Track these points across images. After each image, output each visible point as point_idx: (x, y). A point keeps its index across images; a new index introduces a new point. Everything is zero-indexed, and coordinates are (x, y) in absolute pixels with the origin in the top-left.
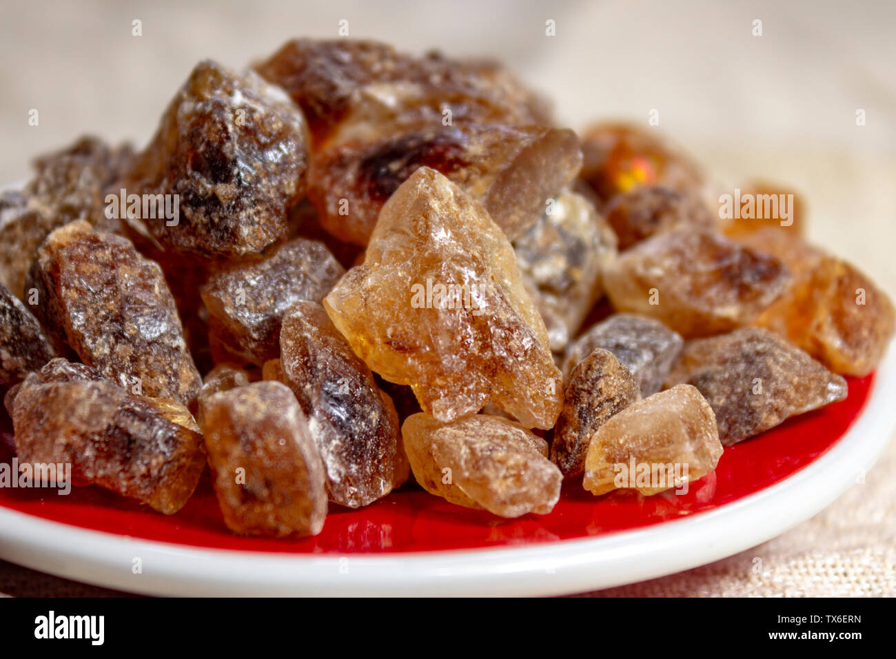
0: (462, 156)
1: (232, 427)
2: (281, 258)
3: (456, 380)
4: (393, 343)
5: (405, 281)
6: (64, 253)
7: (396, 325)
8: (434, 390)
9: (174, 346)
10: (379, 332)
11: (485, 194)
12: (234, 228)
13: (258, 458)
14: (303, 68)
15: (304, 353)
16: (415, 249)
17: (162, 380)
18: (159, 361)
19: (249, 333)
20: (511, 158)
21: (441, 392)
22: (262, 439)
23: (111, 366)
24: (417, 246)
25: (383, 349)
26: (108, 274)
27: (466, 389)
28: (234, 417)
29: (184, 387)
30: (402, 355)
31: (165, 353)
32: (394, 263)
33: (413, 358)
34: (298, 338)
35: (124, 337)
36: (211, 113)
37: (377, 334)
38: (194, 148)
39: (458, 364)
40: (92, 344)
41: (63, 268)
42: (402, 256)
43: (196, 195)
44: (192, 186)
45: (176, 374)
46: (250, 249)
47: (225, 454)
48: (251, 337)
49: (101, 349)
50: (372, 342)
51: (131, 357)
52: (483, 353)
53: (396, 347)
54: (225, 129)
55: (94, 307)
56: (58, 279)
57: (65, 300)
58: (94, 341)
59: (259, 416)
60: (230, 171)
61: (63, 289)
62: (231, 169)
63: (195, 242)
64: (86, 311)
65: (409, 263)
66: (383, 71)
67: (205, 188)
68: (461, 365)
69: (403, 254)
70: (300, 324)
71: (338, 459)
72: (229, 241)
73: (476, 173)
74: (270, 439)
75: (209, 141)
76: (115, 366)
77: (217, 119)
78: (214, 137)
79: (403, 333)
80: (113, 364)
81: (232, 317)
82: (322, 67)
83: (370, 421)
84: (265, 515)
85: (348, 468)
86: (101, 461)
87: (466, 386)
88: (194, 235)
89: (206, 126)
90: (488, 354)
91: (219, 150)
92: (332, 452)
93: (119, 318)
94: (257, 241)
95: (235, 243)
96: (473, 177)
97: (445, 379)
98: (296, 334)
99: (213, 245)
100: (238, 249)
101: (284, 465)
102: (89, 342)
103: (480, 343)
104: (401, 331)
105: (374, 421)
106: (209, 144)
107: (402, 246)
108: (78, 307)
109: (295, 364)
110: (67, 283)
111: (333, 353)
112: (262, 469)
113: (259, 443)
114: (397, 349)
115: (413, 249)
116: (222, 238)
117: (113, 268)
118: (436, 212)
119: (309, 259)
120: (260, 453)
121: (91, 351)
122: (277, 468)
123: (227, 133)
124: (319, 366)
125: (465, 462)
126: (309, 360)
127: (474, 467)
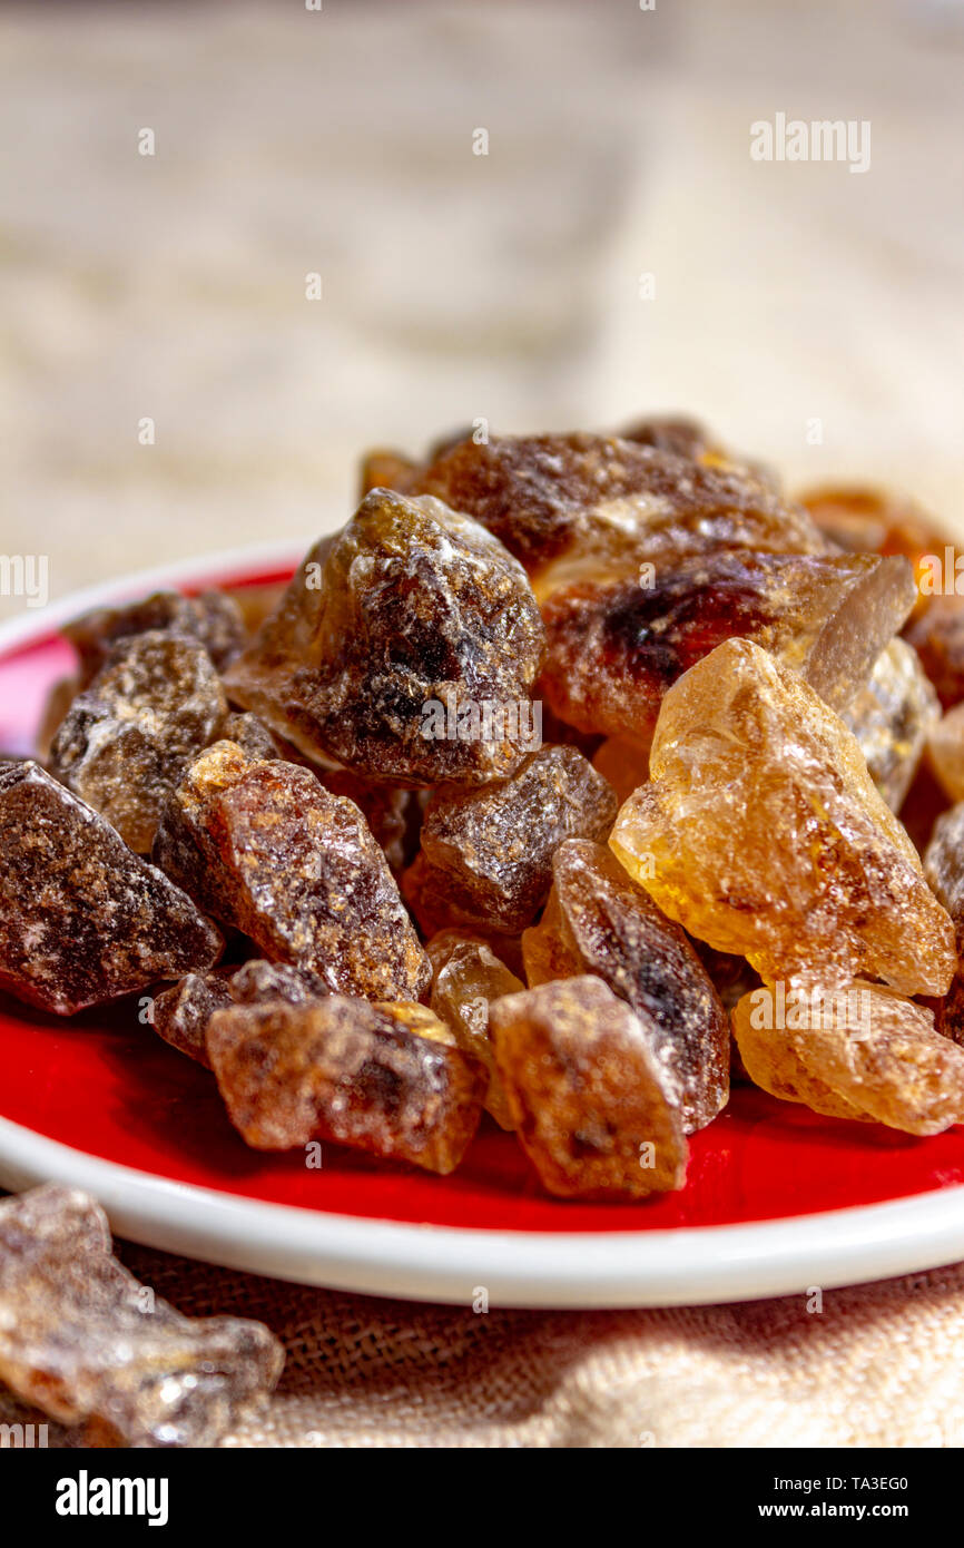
0: (763, 607)
1: (553, 1054)
2: (528, 777)
3: (823, 944)
4: (732, 900)
5: (738, 810)
6: (229, 801)
7: (734, 874)
8: (791, 961)
9: (395, 919)
10: (708, 886)
11: (804, 663)
12: (473, 746)
13: (596, 1095)
14: (501, 486)
15: (604, 922)
16: (745, 762)
17: (386, 971)
18: (379, 945)
19: (501, 892)
20: (835, 607)
21: (803, 964)
22: (600, 1067)
23: (315, 960)
24: (748, 757)
25: (715, 908)
26: (294, 825)
27: (835, 955)
28: (557, 1039)
29: (413, 977)
30: (747, 917)
31: (385, 931)
32: (713, 782)
33: (763, 920)
34: (588, 901)
35: (330, 916)
36: (417, 577)
37: (706, 889)
38: (394, 628)
39: (826, 923)
40: (288, 930)
41: (233, 824)
42: (723, 771)
43: (404, 698)
44: (397, 685)
45: (401, 962)
46: (498, 773)
47: (546, 1093)
48: (502, 897)
49: (302, 938)
50: (697, 899)
51: (339, 943)
52: (855, 902)
53: (735, 905)
54: (443, 600)
55: (283, 875)
56: (226, 838)
57: (242, 871)
58: (290, 928)
59: (592, 1036)
60: (456, 661)
61: (237, 855)
62: (456, 658)
63: (411, 767)
64: (271, 882)
65: (739, 782)
66: (612, 480)
67: (419, 688)
68: (830, 924)
69: (725, 768)
70: (588, 880)
71: (674, 1073)
72: (465, 765)
73: (787, 633)
74: (612, 1067)
75: (418, 619)
76: (320, 959)
77: (430, 587)
78: (423, 613)
79: (745, 885)
80: (318, 956)
81: (476, 872)
82: (529, 482)
83: (702, 1012)
84: (608, 1173)
85: (685, 1082)
86: (356, 1115)
87: (835, 951)
88: (407, 756)
89: (412, 596)
90: (863, 905)
91: (435, 632)
92: (666, 1064)
93: (320, 889)
94: (506, 761)
95: (475, 767)
96: (784, 638)
97: (807, 944)
98: (584, 895)
99: (442, 772)
100: (480, 776)
101: (634, 1101)
102: (282, 927)
103: (851, 889)
104: (741, 883)
105: (706, 1010)
106: (418, 624)
107: (724, 758)
108: (260, 878)
109: (594, 940)
110: (241, 846)
111: (642, 920)
112: (602, 1108)
113: (597, 1074)
114: (737, 908)
115: (740, 761)
116: (455, 760)
117: (299, 815)
118: (770, 708)
119: (565, 775)
120: (599, 1087)
121: (287, 941)
122: (623, 1107)
123: (446, 606)
124: (633, 942)
125: (855, 1063)
126: (613, 933)
127: (868, 1069)
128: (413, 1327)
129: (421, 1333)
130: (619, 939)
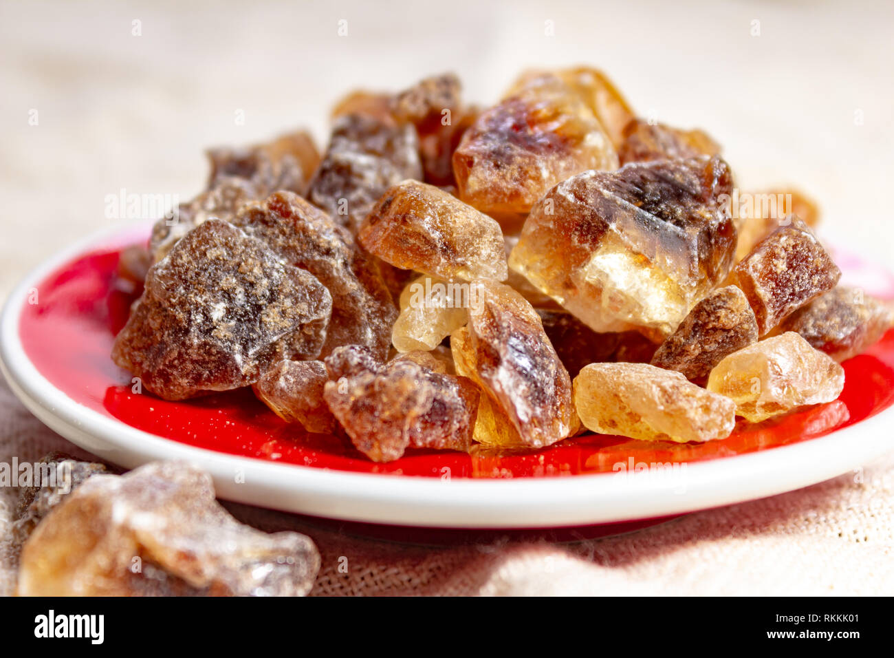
15: (490, 316)
71: (525, 402)
83: (549, 372)
85: (533, 409)
105: (552, 372)
124: (505, 325)
125: (659, 398)
126: (494, 321)
127: (667, 402)
128: (396, 566)
129: (401, 569)
130: (497, 324)
